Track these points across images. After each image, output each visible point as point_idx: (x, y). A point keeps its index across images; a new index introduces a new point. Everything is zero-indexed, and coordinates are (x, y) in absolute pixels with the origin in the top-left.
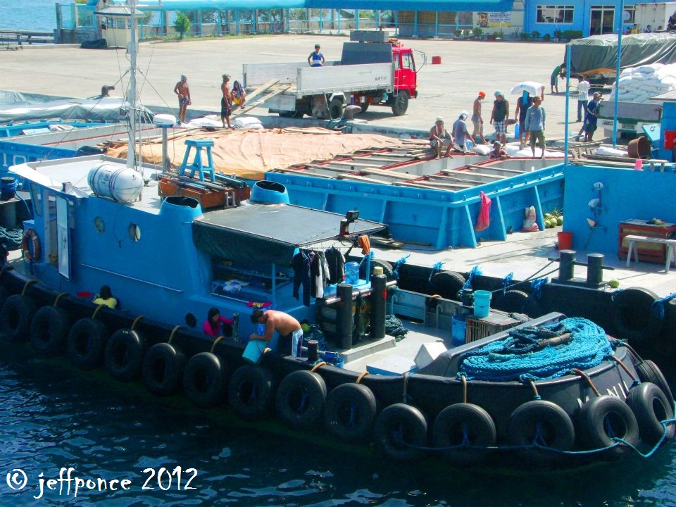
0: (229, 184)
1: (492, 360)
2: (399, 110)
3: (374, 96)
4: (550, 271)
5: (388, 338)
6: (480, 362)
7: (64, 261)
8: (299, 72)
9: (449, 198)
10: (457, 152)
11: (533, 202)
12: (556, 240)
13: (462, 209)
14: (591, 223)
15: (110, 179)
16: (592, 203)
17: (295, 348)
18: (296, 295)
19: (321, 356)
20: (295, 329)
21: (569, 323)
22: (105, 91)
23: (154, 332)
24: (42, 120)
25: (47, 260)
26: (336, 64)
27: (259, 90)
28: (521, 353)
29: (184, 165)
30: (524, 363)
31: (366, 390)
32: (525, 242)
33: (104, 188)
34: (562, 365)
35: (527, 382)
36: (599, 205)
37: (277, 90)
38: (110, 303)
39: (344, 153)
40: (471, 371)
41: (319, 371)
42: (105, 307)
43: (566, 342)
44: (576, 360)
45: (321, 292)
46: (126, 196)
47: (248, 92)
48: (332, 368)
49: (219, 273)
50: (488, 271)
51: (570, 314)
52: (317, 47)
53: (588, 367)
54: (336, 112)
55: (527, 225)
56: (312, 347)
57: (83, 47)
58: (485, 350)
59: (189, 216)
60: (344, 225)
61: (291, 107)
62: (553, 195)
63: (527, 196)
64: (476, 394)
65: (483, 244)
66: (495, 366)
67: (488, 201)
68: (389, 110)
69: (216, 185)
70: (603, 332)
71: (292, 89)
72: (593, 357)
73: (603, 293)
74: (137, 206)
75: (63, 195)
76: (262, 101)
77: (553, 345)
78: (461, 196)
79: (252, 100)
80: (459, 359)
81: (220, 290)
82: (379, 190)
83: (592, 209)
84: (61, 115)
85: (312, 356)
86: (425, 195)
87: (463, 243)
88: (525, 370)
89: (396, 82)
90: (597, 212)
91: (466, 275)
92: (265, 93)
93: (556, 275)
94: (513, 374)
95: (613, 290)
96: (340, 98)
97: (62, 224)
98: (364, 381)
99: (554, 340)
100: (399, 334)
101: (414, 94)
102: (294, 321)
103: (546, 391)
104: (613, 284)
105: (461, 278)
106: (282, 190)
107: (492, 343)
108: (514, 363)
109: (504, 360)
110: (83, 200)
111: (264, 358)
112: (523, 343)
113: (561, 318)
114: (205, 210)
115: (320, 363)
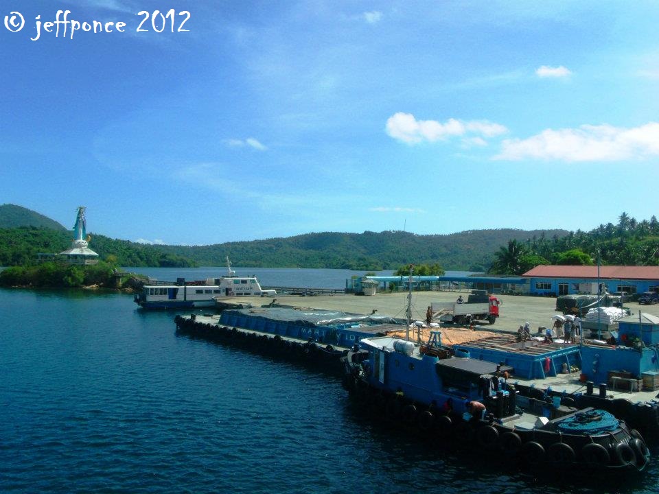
0: (447, 349)
1: (570, 425)
2: (492, 322)
3: (482, 316)
4: (583, 390)
5: (516, 415)
6: (566, 426)
7: (382, 376)
8: (454, 306)
9: (533, 358)
10: (529, 340)
11: (566, 361)
12: (579, 378)
13: (538, 363)
14: (595, 371)
15: (402, 346)
16: (594, 363)
17: (483, 416)
18: (479, 395)
19: (495, 420)
20: (483, 409)
21: (599, 412)
22: (374, 312)
23: (422, 407)
24: (356, 322)
25: (374, 376)
26: (466, 303)
27: (438, 313)
28: (583, 424)
29: (429, 341)
30: (585, 427)
31: (516, 435)
32: (565, 378)
33: (399, 349)
34: (601, 429)
35: (588, 436)
36: (597, 363)
37: (445, 313)
38: (401, 393)
39: (481, 338)
40: (562, 430)
41: (495, 426)
42: (400, 395)
43: (600, 419)
44: (607, 427)
45: (491, 394)
46: (408, 352)
47: (434, 313)
48: (499, 425)
49: (446, 384)
50: (554, 389)
51: (596, 408)
52: (461, 297)
53: (612, 431)
54: (468, 322)
55: (564, 371)
56: (491, 416)
57: (356, 295)
58: (565, 421)
59: (434, 361)
60: (498, 367)
61: (451, 320)
62: (573, 359)
63: (563, 359)
64: (565, 439)
65: (548, 378)
66: (572, 428)
67: (549, 360)
68: (488, 322)
69: (442, 349)
70: (614, 417)
71: (451, 312)
72: (613, 426)
73: (608, 400)
74: (412, 356)
75: (383, 351)
76: (439, 317)
77: (595, 420)
78: (538, 358)
79: (436, 316)
80: (556, 424)
81: (447, 391)
82: (502, 353)
83: (595, 365)
84: (363, 321)
85: (491, 420)
86: (522, 356)
87: (540, 377)
88: (586, 430)
89: (490, 311)
90: (597, 366)
91: (545, 390)
92: (440, 314)
93: (585, 392)
94: (581, 432)
95: (612, 399)
96: (469, 317)
97: (382, 362)
98: (515, 431)
99: (595, 418)
100: (520, 414)
101: (498, 316)
102: (482, 405)
103: (597, 440)
104: (611, 397)
105: (543, 391)
106: (467, 352)
107: (569, 418)
108: (579, 427)
109: (575, 426)
110: (391, 353)
111: (471, 420)
112: (581, 419)
113: (593, 410)
114: (440, 359)
115: (494, 423)
